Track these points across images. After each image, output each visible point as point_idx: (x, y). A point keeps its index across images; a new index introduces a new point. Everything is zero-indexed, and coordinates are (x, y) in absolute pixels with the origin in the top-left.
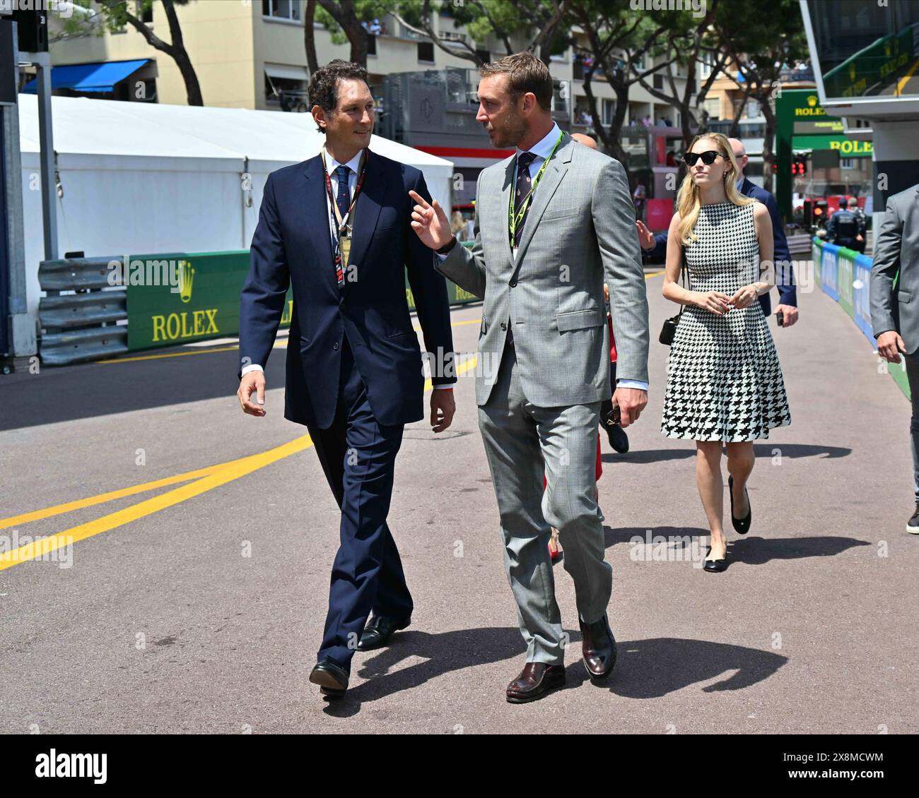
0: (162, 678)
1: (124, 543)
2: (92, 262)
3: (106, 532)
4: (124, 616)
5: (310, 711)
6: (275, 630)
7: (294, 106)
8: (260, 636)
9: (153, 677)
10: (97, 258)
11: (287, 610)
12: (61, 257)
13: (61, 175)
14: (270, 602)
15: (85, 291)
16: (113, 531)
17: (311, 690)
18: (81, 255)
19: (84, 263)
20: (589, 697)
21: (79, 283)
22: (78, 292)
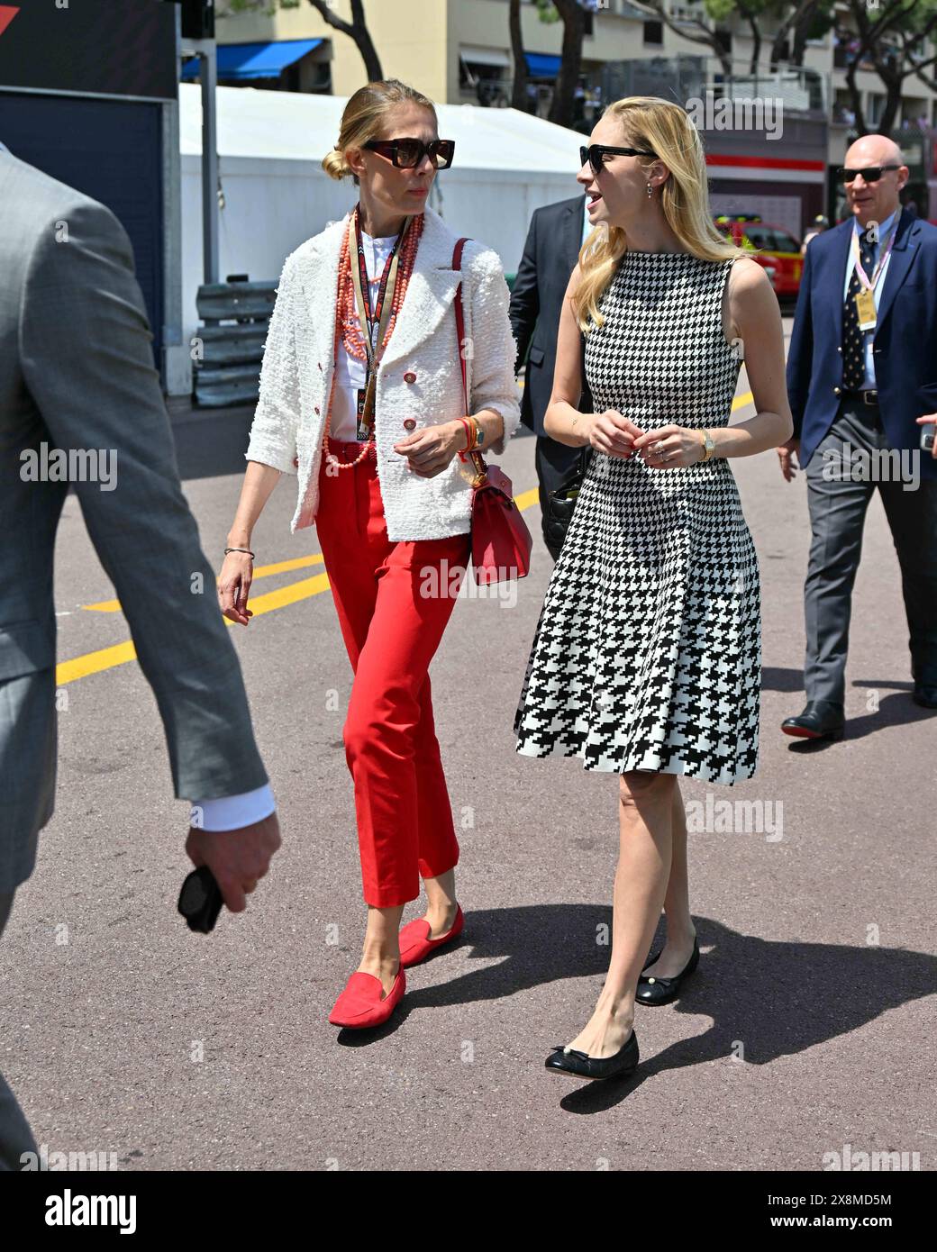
0: (339, 786)
1: (295, 625)
2: (257, 287)
3: (274, 611)
4: (295, 711)
5: (505, 834)
6: (466, 737)
7: (494, 98)
8: (448, 743)
9: (328, 784)
10: (262, 283)
11: (479, 714)
12: (223, 280)
13: (223, 182)
14: (459, 704)
15: (248, 321)
16: (282, 610)
17: (506, 810)
18: (244, 278)
19: (248, 288)
20: (827, 839)
21: (242, 311)
22: (240, 321)
